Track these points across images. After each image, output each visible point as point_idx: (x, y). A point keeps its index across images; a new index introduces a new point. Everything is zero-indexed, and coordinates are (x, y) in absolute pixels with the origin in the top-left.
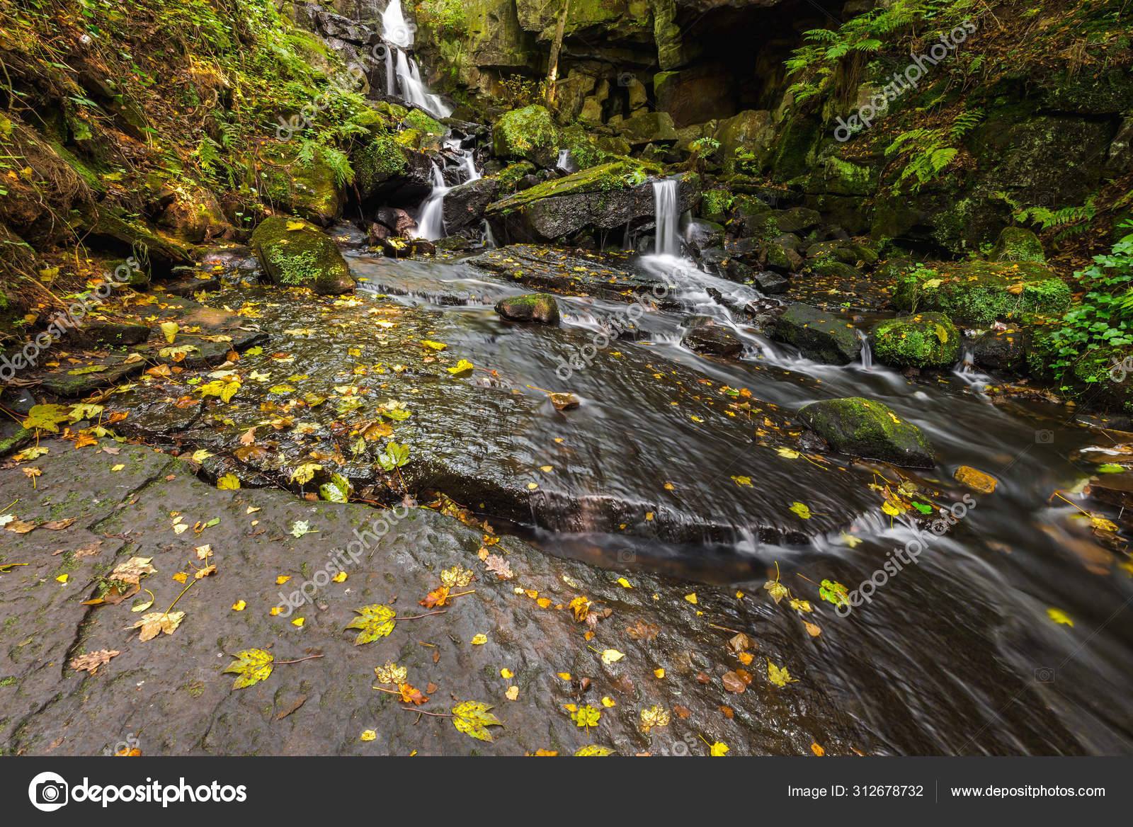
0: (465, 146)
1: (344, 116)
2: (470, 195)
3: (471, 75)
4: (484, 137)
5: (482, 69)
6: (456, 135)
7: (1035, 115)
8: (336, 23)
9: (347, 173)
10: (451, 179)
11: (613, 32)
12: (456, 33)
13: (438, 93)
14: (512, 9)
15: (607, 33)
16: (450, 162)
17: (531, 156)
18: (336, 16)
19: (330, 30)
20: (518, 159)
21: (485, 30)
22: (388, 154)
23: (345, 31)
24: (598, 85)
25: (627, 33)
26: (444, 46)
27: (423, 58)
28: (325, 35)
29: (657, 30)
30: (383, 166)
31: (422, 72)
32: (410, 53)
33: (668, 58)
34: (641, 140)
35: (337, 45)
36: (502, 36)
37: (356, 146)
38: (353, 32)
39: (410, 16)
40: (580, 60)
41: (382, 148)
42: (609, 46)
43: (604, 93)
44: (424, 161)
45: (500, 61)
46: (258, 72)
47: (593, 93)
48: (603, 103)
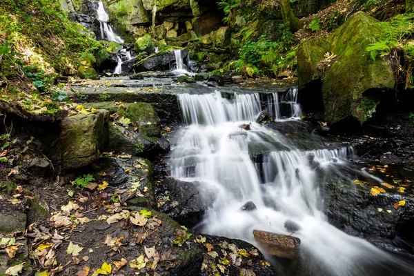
0: (127, 50)
1: (91, 45)
2: (128, 63)
3: (130, 27)
4: (133, 47)
5: (134, 25)
6: (124, 47)
7: (268, 20)
8: (83, 17)
9: (94, 60)
10: (123, 60)
11: (176, 7)
12: (123, 14)
13: (119, 35)
14: (141, 4)
15: (174, 7)
16: (123, 55)
17: (146, 50)
18: (82, 15)
19: (81, 19)
20: (142, 51)
21: (133, 12)
22: (104, 54)
23: (86, 19)
24: (174, 25)
25: (181, 6)
26: (120, 19)
27: (113, 24)
28: (79, 22)
29: (191, 4)
30: (103, 57)
31: (113, 29)
32: (108, 23)
33: (196, 13)
34: (186, 42)
35: (84, 24)
36: (139, 13)
37: (96, 52)
38: (88, 19)
39: (107, 10)
40: (167, 17)
41: (102, 52)
42: (176, 11)
43: (177, 27)
44: (115, 55)
45: (140, 22)
46: (68, 36)
47: (173, 28)
48: (177, 31)
